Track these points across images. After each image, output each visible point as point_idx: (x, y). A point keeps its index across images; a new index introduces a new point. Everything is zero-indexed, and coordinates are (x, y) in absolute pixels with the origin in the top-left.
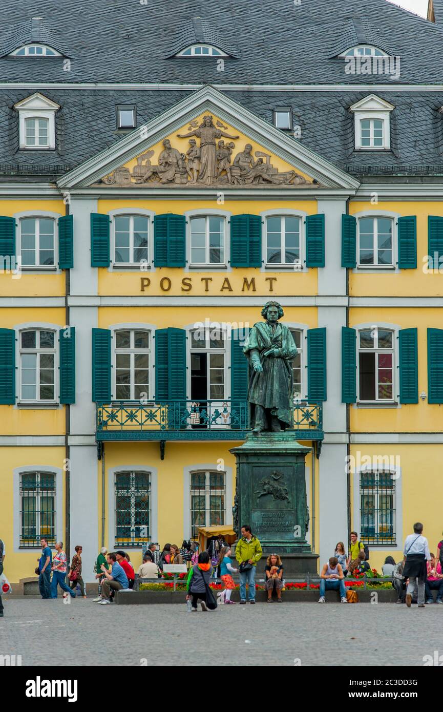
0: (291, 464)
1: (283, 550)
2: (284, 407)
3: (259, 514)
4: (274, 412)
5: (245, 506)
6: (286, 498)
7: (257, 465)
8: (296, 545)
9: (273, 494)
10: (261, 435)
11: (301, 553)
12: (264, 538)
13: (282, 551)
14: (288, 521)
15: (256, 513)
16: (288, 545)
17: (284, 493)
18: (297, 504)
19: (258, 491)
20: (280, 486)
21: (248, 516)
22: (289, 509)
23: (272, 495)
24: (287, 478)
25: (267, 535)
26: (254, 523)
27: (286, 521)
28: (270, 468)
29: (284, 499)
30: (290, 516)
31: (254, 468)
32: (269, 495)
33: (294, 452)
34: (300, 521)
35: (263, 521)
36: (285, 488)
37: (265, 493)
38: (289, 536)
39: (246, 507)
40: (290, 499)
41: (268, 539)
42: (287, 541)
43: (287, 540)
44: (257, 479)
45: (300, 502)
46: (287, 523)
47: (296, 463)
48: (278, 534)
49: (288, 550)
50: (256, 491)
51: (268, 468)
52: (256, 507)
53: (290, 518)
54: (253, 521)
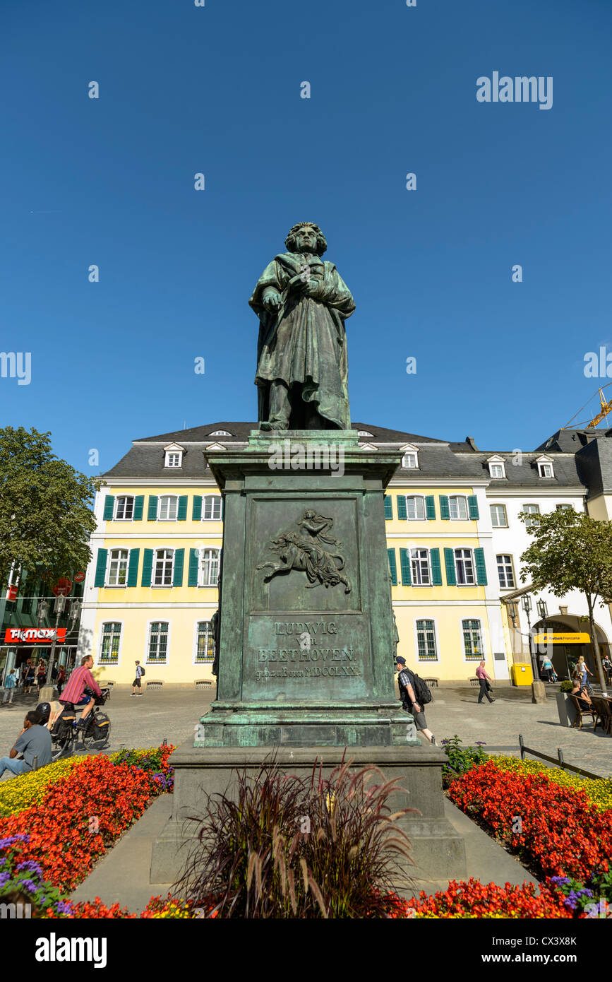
0: (350, 495)
1: (334, 734)
2: (330, 391)
3: (269, 625)
4: (309, 394)
5: (231, 600)
6: (342, 581)
7: (265, 495)
8: (372, 718)
9: (306, 570)
10: (280, 434)
11: (389, 743)
12: (281, 697)
13: (332, 738)
14: (348, 645)
15: (261, 622)
16: (349, 718)
17: (334, 565)
18: (370, 598)
19: (266, 563)
20: (325, 549)
21: (239, 631)
22: (349, 611)
23: (304, 573)
24: (343, 528)
25: (290, 687)
26: (253, 652)
27: (341, 645)
28: (299, 504)
29: (334, 584)
30: (352, 631)
31: (259, 504)
32: (294, 573)
33: (357, 461)
34: (382, 644)
35: (279, 643)
36: (337, 553)
37: (286, 566)
38: (352, 690)
39: (236, 607)
40: (352, 583)
41: (294, 700)
42: (348, 705)
43: (349, 701)
44: (266, 532)
45: (377, 593)
46: (345, 649)
47: (364, 492)
48: (322, 682)
49: (352, 736)
50: (262, 561)
51: (293, 504)
52: (260, 606)
53: (355, 634)
54: (251, 645)
